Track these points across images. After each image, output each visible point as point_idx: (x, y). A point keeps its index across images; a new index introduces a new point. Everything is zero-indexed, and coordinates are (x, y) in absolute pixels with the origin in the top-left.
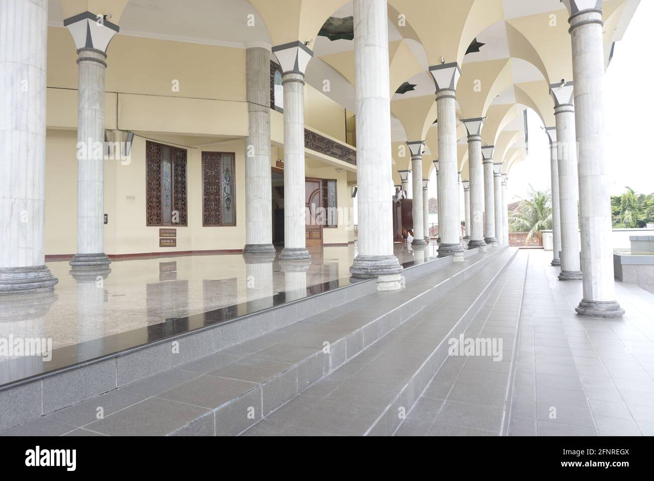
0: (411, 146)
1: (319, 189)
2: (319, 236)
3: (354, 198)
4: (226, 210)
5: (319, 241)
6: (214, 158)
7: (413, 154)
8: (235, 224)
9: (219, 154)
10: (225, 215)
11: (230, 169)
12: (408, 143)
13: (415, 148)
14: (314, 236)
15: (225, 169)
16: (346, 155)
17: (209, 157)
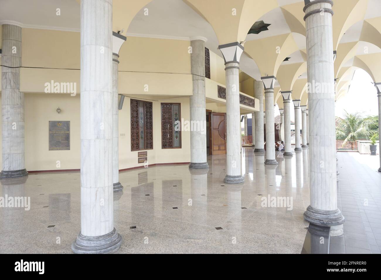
0: (284, 94)
1: (224, 120)
2: (224, 148)
3: (241, 122)
4: (175, 138)
5: (224, 151)
6: (168, 106)
7: (285, 99)
8: (180, 147)
9: (171, 104)
10: (176, 141)
11: (177, 113)
12: (282, 92)
13: (286, 96)
14: (221, 148)
15: (175, 113)
16: (243, 100)
17: (165, 106)
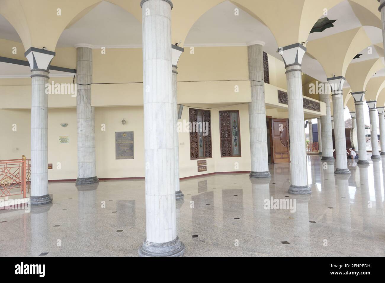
1: (286, 126)
2: (287, 156)
4: (234, 146)
5: (287, 160)
6: (226, 114)
8: (240, 155)
9: (229, 111)
10: (235, 150)
11: (236, 121)
14: (284, 156)
15: (233, 121)
16: (307, 104)
17: (223, 114)
